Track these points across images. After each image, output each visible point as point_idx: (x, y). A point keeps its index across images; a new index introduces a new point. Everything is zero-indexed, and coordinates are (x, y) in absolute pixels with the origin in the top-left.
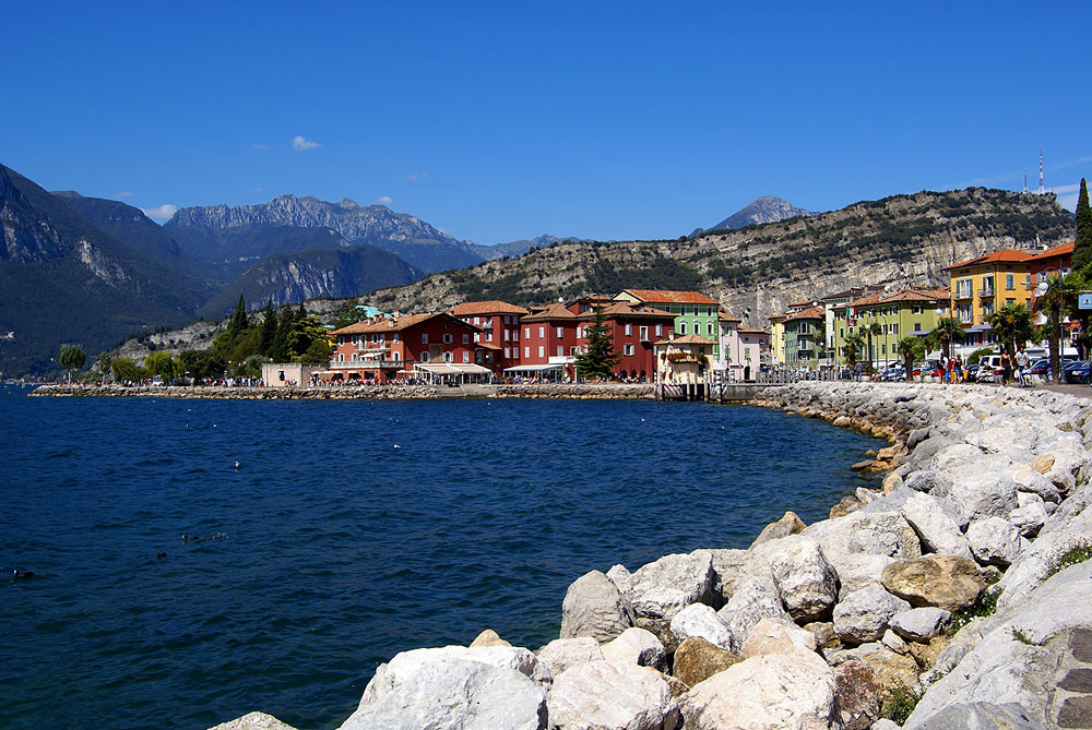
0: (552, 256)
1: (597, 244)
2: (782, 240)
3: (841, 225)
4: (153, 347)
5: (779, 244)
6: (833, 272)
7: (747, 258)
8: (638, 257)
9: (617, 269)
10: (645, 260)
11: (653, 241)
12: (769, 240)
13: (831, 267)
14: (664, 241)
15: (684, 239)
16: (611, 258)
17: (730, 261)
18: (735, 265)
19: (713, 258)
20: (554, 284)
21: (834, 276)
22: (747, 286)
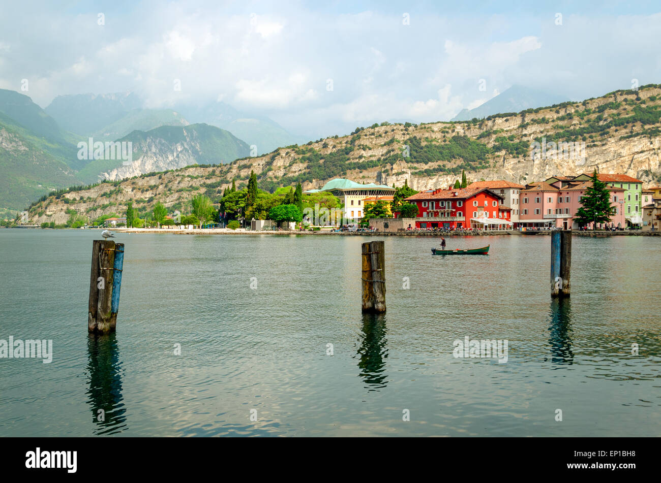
0: (373, 134)
1: (408, 125)
2: (553, 121)
3: (601, 109)
4: (67, 201)
5: (552, 124)
6: (595, 146)
7: (525, 135)
8: (439, 136)
9: (423, 144)
10: (444, 137)
11: (451, 122)
12: (544, 121)
13: (593, 141)
14: (460, 123)
15: (475, 121)
16: (418, 135)
17: (511, 138)
18: (516, 141)
19: (500, 135)
20: (375, 156)
21: (595, 149)
22: (525, 156)
